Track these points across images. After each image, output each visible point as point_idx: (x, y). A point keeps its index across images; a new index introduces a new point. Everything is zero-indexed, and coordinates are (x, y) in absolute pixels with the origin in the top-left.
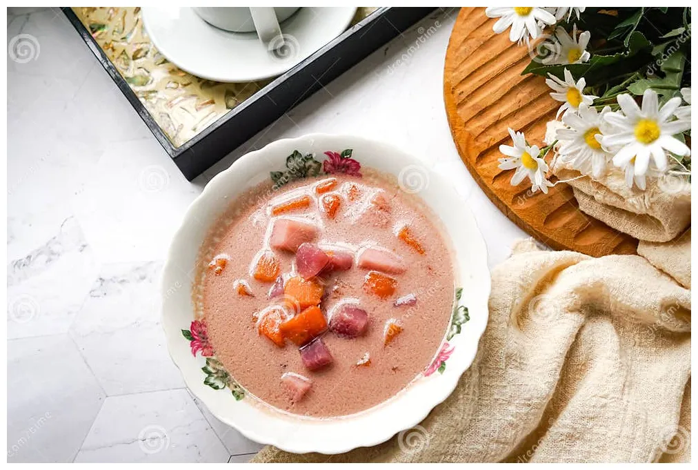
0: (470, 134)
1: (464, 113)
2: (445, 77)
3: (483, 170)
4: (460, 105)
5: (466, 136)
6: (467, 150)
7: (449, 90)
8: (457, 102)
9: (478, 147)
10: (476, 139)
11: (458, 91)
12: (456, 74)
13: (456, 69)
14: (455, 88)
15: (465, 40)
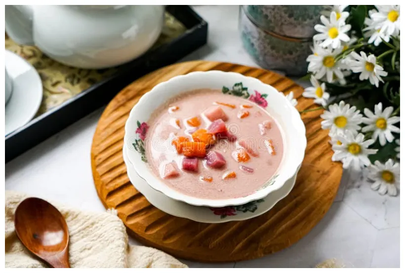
0: (103, 183)
1: (101, 170)
2: (92, 150)
3: (110, 202)
4: (98, 166)
5: (101, 183)
6: (101, 191)
7: (94, 157)
8: (97, 164)
9: (108, 189)
10: (107, 185)
11: (98, 158)
12: (97, 148)
13: (98, 145)
14: (96, 156)
15: (106, 128)
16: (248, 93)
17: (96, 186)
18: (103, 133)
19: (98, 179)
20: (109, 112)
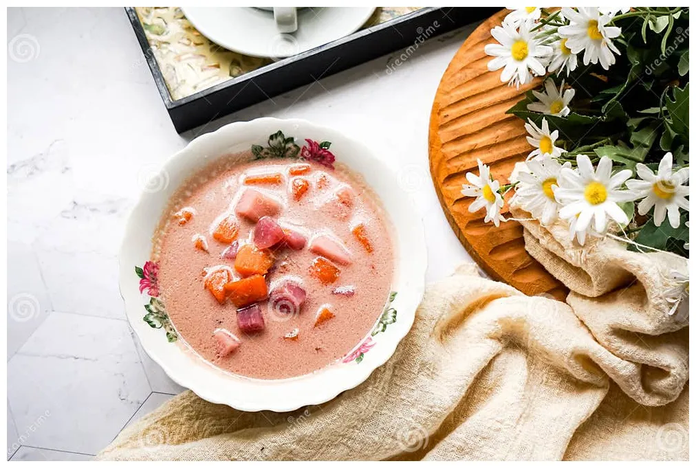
0: (444, 156)
1: (445, 135)
3: (447, 190)
4: (442, 127)
5: (440, 156)
6: (438, 169)
7: (437, 110)
8: (441, 123)
9: (449, 169)
10: (449, 161)
11: (444, 114)
12: (446, 97)
13: (448, 93)
14: (442, 110)
15: (463, 68)
16: (295, 146)
17: (431, 157)
18: (459, 75)
19: (438, 148)
20: (473, 43)
